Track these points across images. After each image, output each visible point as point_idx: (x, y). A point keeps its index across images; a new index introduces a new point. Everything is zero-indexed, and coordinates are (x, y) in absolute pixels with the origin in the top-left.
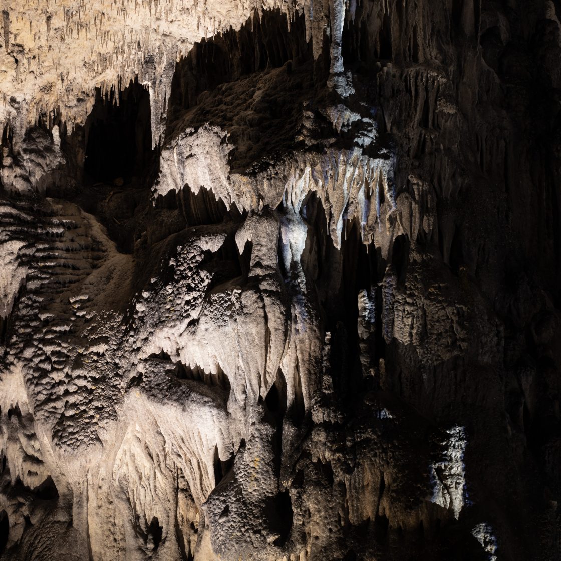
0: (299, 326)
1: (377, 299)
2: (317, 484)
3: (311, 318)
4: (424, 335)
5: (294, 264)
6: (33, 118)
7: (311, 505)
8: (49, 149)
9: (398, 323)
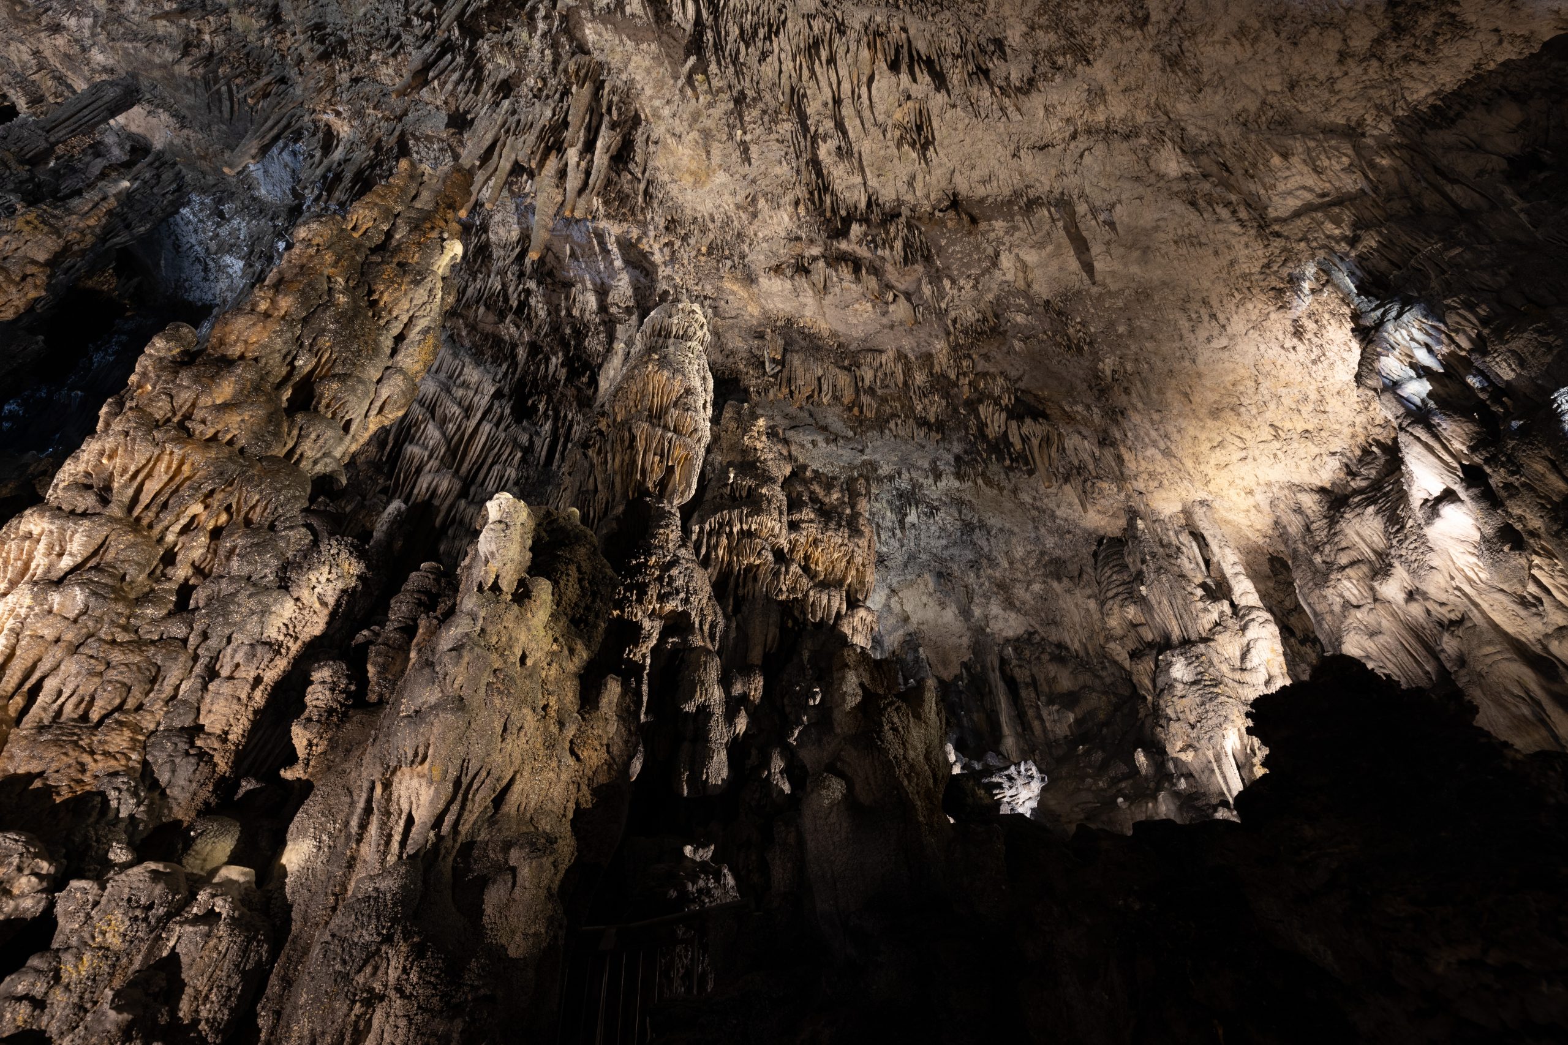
0: (1444, 425)
1: (1480, 373)
2: (1511, 496)
3: (1449, 416)
4: (1522, 363)
5: (1423, 401)
6: (1358, 452)
7: (1517, 512)
8: (1376, 458)
9: (1500, 372)
